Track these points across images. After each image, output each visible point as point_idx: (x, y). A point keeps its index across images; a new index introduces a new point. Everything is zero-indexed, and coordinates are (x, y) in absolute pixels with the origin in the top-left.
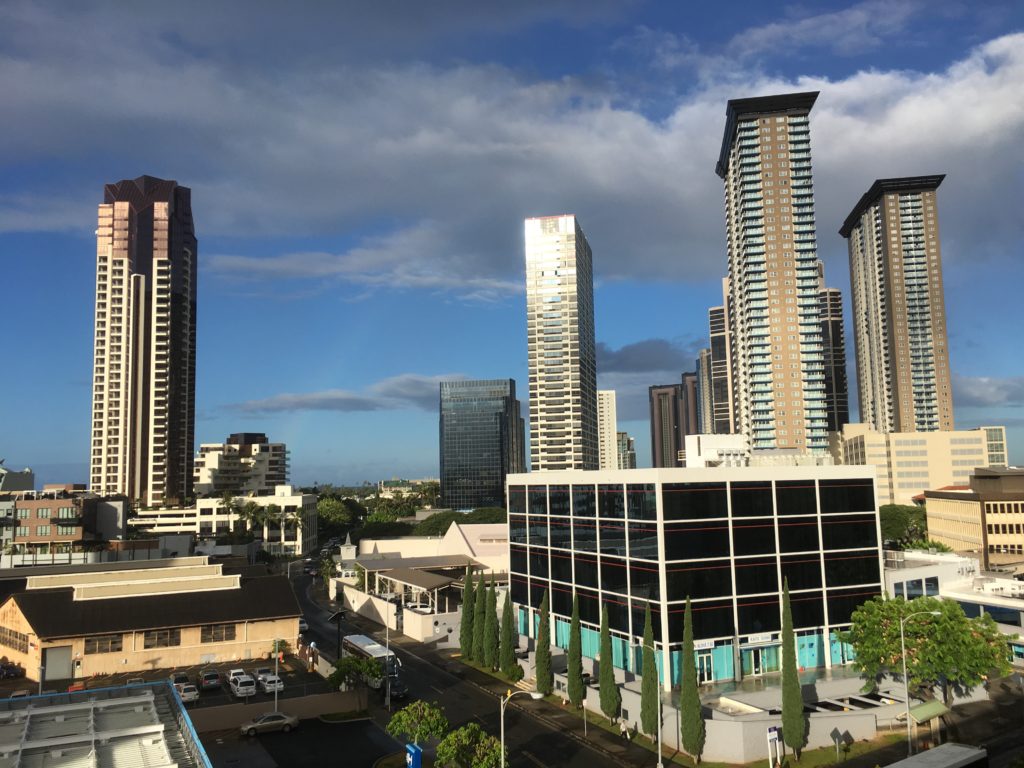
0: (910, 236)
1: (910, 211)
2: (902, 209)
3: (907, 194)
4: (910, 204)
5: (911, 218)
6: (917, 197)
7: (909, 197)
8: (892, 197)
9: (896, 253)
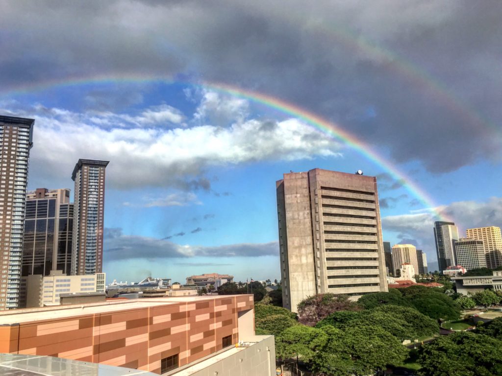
0: (92, 185)
1: (93, 175)
2: (90, 173)
3: (93, 167)
4: (94, 172)
5: (93, 178)
6: (97, 169)
7: (94, 169)
8: (86, 167)
9: (85, 192)
